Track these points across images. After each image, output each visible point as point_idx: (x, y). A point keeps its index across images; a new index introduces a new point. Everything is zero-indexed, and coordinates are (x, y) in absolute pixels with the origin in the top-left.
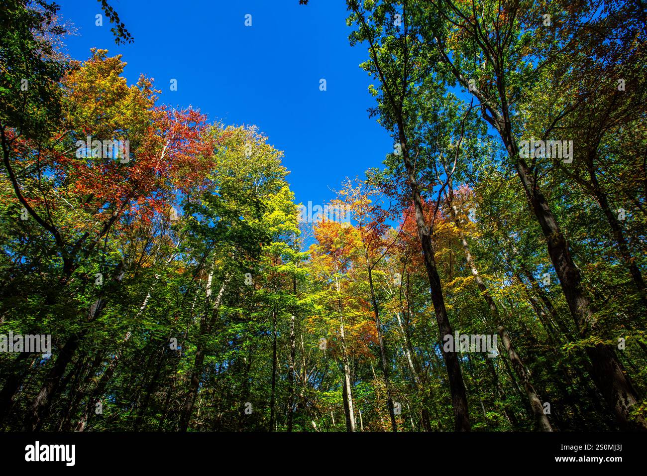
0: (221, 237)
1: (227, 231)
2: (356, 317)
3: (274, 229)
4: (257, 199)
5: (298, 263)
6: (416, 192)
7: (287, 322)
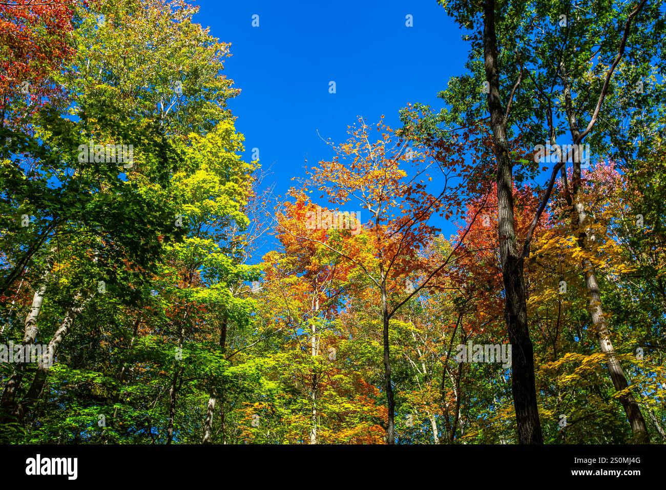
0: (73, 211)
1: (88, 201)
2: (346, 414)
3: (193, 208)
4: (164, 140)
5: (236, 288)
6: (504, 163)
7: (197, 411)
